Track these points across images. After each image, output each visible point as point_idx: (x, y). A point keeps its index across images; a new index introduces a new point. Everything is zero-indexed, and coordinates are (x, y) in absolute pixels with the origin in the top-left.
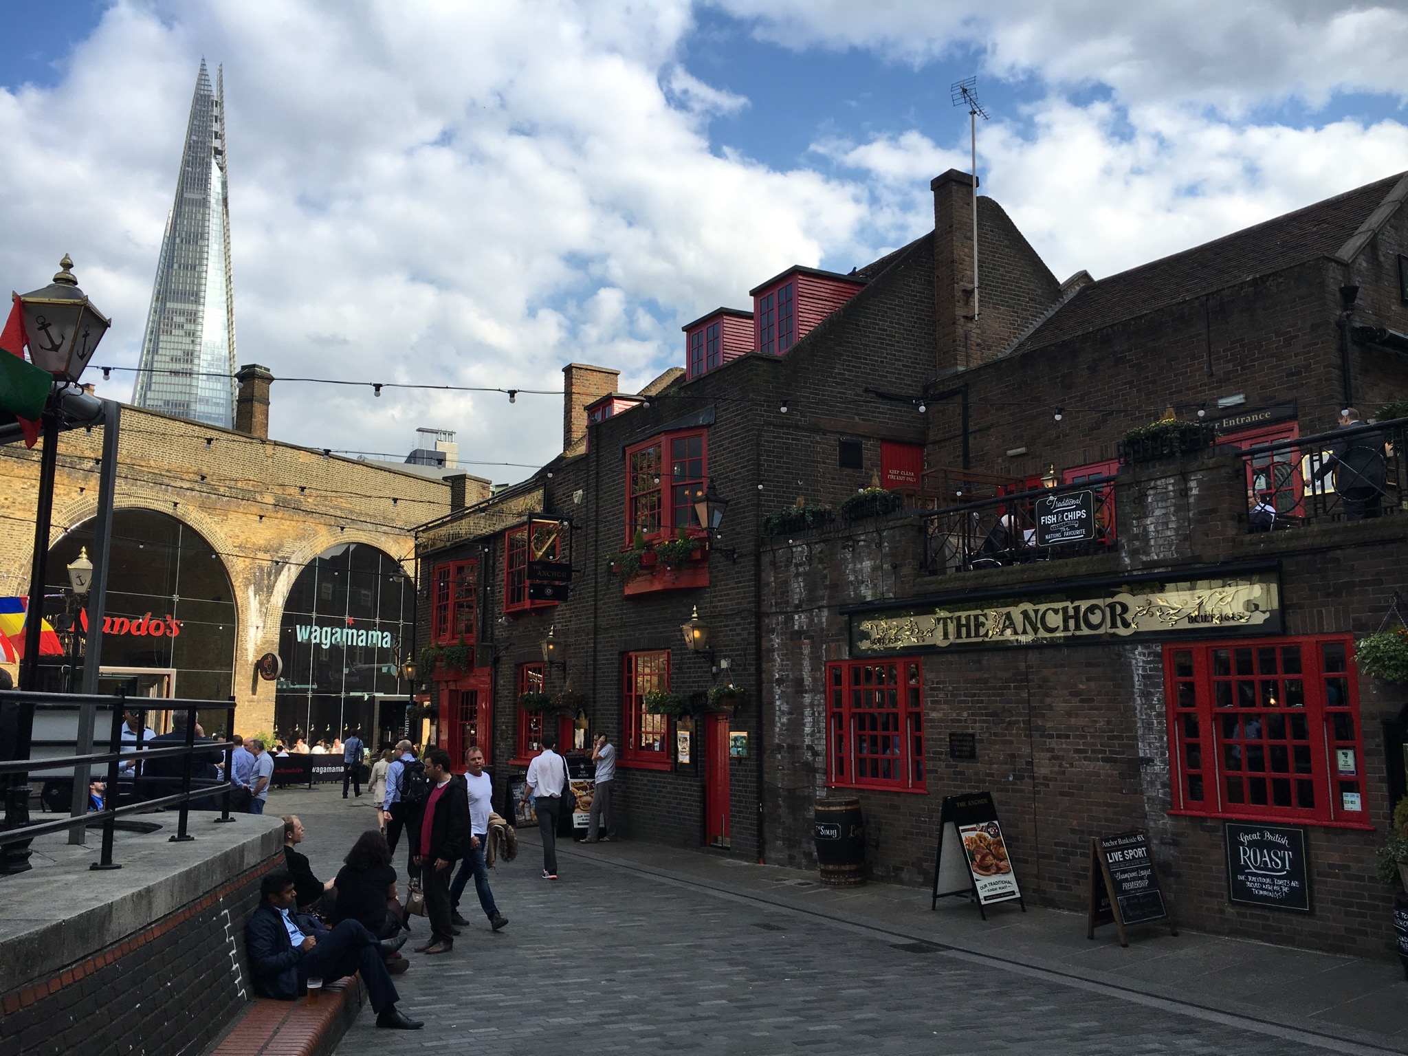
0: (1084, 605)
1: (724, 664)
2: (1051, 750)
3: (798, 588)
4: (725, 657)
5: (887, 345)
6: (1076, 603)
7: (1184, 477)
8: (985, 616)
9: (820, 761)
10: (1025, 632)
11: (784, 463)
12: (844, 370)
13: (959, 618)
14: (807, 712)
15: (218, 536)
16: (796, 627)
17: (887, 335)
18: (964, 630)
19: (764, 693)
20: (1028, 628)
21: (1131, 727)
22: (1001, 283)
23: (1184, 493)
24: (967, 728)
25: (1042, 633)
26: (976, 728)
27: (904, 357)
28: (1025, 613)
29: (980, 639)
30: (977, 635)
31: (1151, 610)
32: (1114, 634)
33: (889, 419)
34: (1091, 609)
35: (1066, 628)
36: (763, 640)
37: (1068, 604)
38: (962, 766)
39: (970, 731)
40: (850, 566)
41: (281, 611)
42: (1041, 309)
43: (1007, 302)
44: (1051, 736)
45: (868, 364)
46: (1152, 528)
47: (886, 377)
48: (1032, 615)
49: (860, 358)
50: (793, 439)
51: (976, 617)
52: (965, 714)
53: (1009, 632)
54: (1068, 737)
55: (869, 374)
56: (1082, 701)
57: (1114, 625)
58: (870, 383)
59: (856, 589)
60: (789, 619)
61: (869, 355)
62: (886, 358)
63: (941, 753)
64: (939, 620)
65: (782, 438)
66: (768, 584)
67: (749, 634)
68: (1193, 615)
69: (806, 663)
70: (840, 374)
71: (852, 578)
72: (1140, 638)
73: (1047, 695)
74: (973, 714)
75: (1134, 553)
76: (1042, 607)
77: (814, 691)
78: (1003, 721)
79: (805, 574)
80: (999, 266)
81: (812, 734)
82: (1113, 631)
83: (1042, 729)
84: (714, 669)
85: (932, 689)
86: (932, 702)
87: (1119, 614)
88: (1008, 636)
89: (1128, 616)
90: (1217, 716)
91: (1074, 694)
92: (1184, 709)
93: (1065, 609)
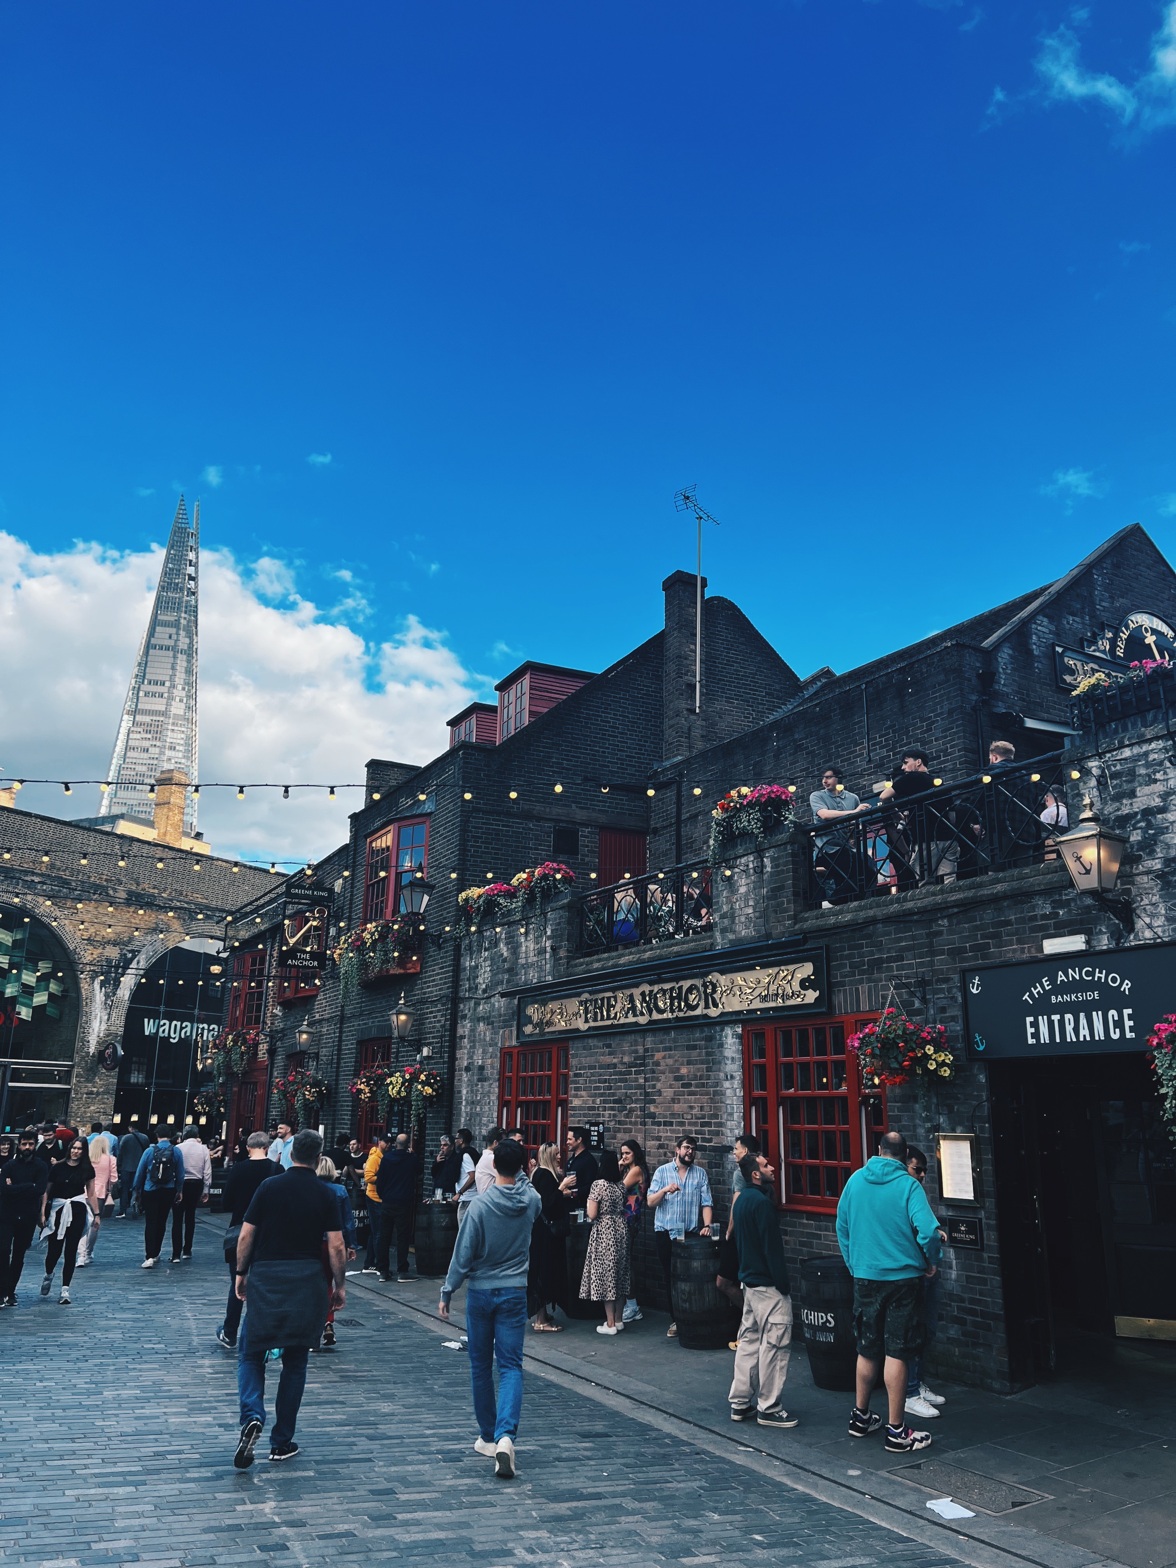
0: (685, 985)
1: (426, 1052)
2: (659, 1138)
3: (485, 975)
4: (428, 1044)
5: (610, 736)
6: (680, 985)
7: (761, 854)
8: (615, 998)
10: (642, 1014)
11: (493, 848)
13: (595, 1001)
14: (485, 1100)
15: (67, 929)
16: (482, 1013)
17: (610, 727)
18: (599, 1012)
19: (454, 1081)
20: (646, 1010)
21: (718, 1113)
22: (735, 678)
23: (760, 870)
24: (598, 1115)
25: (656, 1016)
26: (604, 1116)
27: (628, 748)
28: (643, 994)
29: (609, 1022)
30: (609, 1018)
31: (734, 989)
32: (706, 1016)
33: (609, 807)
34: (690, 990)
35: (672, 1010)
36: (457, 1026)
37: (674, 984)
39: (601, 1119)
40: (523, 950)
41: (127, 1004)
42: (778, 703)
43: (742, 696)
44: (659, 1124)
47: (608, 767)
48: (648, 996)
49: (580, 748)
50: (503, 826)
51: (609, 999)
52: (599, 1101)
53: (631, 1014)
54: (671, 1124)
55: (590, 764)
56: (683, 1086)
57: (707, 1007)
58: (589, 773)
59: (526, 973)
60: (477, 1005)
61: (590, 745)
62: (608, 748)
64: (581, 1003)
65: (492, 824)
66: (465, 969)
67: (446, 1020)
68: (763, 994)
69: (487, 1049)
70: (558, 763)
71: (523, 961)
72: (726, 1019)
73: (658, 1080)
74: (605, 1102)
75: (724, 931)
76: (655, 988)
77: (491, 1078)
78: (625, 1109)
79: (492, 959)
80: (733, 662)
82: (705, 1011)
83: (653, 1116)
84: (420, 1057)
85: (576, 1075)
86: (576, 1089)
87: (710, 995)
88: (631, 1019)
89: (717, 996)
90: (782, 1101)
91: (677, 1079)
92: (757, 1093)
93: (672, 989)
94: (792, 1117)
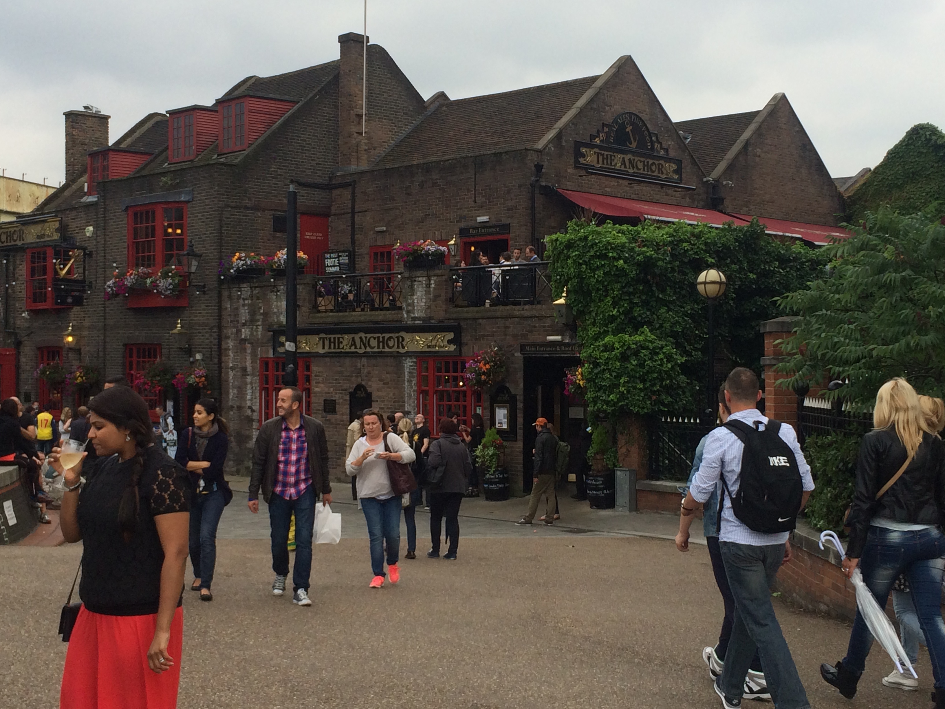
0: (387, 336)
1: (198, 356)
3: (244, 314)
4: (199, 352)
5: (306, 150)
6: (384, 335)
7: (429, 278)
8: (343, 338)
9: (256, 416)
10: (360, 348)
12: (278, 168)
13: (330, 339)
14: (249, 387)
16: (243, 337)
18: (332, 345)
19: (223, 375)
20: (363, 346)
21: (403, 397)
22: (385, 104)
23: (428, 285)
24: (332, 396)
25: (368, 349)
26: (336, 397)
27: (317, 158)
28: (361, 338)
29: (339, 350)
30: (339, 348)
31: (414, 341)
32: (398, 352)
33: (306, 199)
34: (390, 338)
35: (379, 347)
36: (223, 343)
37: (380, 335)
38: (329, 416)
39: (334, 399)
40: (275, 303)
42: (411, 120)
43: (388, 117)
45: (292, 164)
46: (416, 301)
47: (305, 172)
48: (364, 339)
49: (288, 160)
50: (243, 216)
51: (339, 338)
52: (332, 389)
53: (353, 347)
55: (294, 170)
56: (384, 384)
57: (398, 347)
58: (294, 177)
59: (278, 317)
60: (239, 331)
62: (305, 159)
63: (319, 410)
64: (320, 339)
65: (236, 215)
66: (226, 308)
67: (214, 339)
68: (429, 345)
69: (248, 358)
70: (274, 171)
71: (275, 310)
72: (408, 354)
73: (369, 380)
74: (335, 390)
75: (408, 312)
76: (369, 336)
77: (253, 375)
79: (249, 305)
81: (251, 400)
82: (398, 350)
84: (191, 359)
85: (316, 376)
86: (316, 383)
87: (400, 342)
88: (353, 349)
89: (404, 343)
90: (436, 392)
91: (380, 380)
92: (424, 388)
93: (379, 337)
94: (441, 398)
